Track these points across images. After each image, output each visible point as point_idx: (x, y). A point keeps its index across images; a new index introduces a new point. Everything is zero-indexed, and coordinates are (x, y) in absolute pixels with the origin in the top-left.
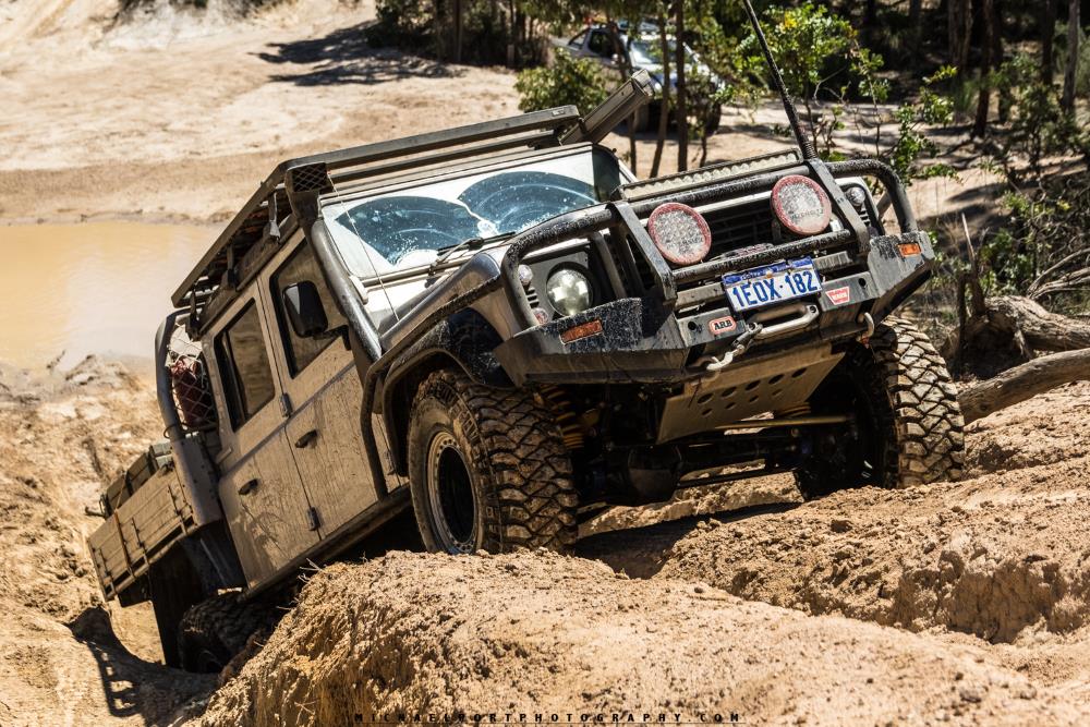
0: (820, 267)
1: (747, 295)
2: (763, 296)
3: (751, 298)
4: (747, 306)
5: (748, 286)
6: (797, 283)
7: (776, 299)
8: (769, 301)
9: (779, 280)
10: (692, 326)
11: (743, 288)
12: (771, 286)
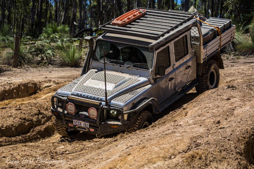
0: (90, 124)
1: (76, 123)
2: (78, 124)
3: (77, 124)
4: (75, 124)
5: (77, 122)
6: (85, 125)
7: (80, 126)
8: (79, 125)
9: (83, 123)
10: (66, 123)
11: (76, 121)
12: (81, 123)
